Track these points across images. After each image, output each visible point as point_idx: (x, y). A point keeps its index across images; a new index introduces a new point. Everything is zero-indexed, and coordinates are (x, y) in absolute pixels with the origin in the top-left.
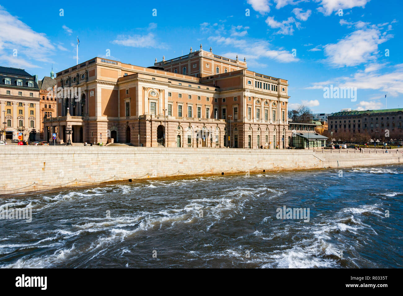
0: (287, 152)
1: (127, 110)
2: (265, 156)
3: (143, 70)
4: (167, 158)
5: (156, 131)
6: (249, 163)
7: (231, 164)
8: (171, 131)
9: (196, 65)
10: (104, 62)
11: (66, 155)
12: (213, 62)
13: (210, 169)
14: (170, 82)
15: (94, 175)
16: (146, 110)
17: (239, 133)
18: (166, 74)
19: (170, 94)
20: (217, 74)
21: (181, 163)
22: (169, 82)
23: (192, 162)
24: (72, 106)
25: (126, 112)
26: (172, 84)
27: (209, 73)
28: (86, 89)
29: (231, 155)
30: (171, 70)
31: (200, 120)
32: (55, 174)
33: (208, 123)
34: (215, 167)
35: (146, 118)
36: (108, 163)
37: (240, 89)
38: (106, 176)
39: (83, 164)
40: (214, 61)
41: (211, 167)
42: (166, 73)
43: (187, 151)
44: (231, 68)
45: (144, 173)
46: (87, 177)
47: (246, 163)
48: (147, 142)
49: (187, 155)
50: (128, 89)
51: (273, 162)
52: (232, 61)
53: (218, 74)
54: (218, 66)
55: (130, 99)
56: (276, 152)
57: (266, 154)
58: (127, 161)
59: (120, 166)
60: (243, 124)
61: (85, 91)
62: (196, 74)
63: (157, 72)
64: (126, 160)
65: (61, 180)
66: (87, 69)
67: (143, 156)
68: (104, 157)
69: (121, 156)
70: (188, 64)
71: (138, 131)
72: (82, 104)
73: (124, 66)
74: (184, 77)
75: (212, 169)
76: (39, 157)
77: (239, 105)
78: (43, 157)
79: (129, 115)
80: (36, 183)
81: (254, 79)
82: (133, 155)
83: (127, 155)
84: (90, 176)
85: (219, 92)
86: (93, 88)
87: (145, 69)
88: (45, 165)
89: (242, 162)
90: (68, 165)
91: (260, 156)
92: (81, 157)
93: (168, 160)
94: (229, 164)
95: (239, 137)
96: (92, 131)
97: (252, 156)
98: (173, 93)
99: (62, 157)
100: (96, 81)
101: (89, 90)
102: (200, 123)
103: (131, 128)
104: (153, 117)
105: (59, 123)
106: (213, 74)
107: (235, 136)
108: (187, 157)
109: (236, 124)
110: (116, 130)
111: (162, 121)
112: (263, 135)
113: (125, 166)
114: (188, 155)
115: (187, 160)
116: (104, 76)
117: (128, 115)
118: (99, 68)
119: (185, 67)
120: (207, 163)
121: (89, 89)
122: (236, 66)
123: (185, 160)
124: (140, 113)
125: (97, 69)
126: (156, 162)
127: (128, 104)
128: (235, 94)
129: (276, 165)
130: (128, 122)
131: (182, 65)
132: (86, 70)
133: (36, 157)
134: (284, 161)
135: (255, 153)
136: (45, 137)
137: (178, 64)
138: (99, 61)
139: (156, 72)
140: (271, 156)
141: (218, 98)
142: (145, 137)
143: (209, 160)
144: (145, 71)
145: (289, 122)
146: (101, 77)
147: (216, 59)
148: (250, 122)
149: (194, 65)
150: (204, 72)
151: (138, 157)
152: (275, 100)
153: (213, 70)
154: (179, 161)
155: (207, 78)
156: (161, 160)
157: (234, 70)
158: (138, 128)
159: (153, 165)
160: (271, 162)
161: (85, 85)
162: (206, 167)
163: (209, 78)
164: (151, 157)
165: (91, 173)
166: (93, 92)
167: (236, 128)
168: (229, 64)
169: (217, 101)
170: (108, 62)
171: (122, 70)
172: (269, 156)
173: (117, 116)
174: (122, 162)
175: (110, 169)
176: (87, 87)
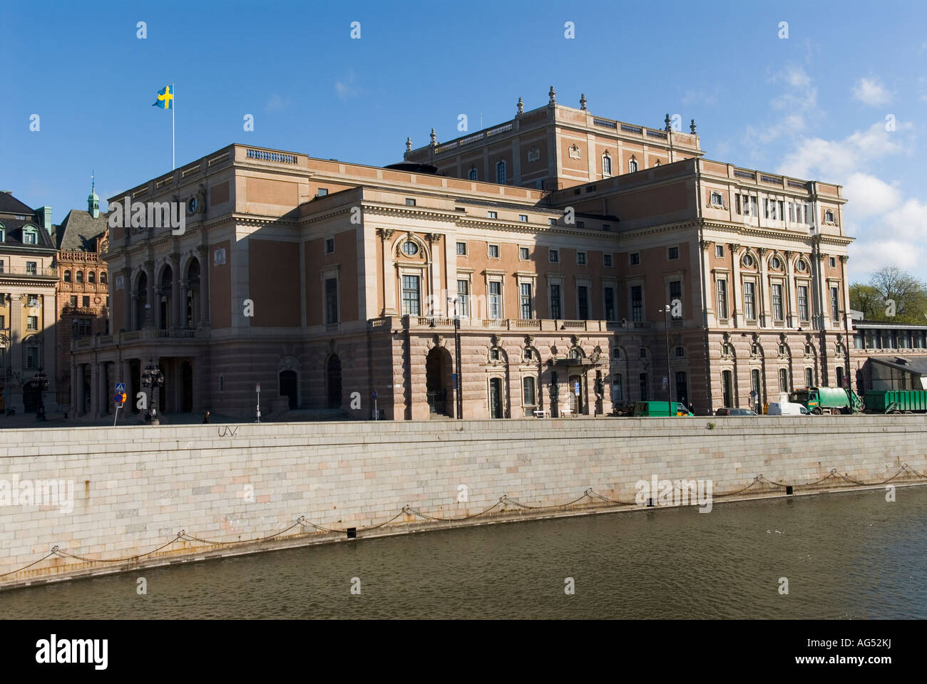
0: (864, 425)
1: (328, 303)
2: (788, 439)
3: (375, 175)
4: (466, 455)
5: (424, 366)
6: (737, 465)
7: (674, 469)
8: (470, 366)
9: (538, 151)
10: (257, 157)
11: (152, 456)
12: (592, 141)
13: (606, 488)
14: (463, 210)
15: (239, 515)
16: (391, 303)
17: (689, 365)
18: (445, 184)
19: (462, 247)
20: (606, 175)
21: (510, 470)
22: (458, 210)
23: (547, 467)
24: (157, 297)
25: (324, 311)
26: (467, 216)
27: (578, 175)
28: (200, 243)
29: (676, 440)
30: (459, 170)
31: (563, 328)
32: (117, 517)
33: (588, 336)
34: (623, 480)
35: (391, 325)
36: (281, 476)
37: (686, 220)
38: (276, 519)
39: (203, 483)
40: (593, 137)
41: (612, 481)
42: (444, 181)
43: (530, 430)
44: (650, 157)
45: (393, 507)
46: (217, 526)
47: (725, 466)
48: (395, 405)
49: (528, 443)
50: (333, 237)
51: (817, 460)
52: (650, 134)
53: (612, 178)
54: (606, 152)
55: (339, 267)
56: (828, 426)
57: (792, 431)
58: (339, 467)
59: (316, 486)
60: (702, 334)
61: (199, 248)
62: (538, 180)
63: (418, 181)
64: (335, 465)
65: (137, 535)
66: (204, 182)
67: (391, 452)
68: (270, 456)
69: (321, 452)
70: (512, 150)
71: (367, 368)
72: (188, 290)
73: (316, 167)
74: (501, 193)
75: (613, 488)
76: (72, 464)
77: (685, 271)
78: (83, 463)
79: (335, 320)
80: (60, 548)
81: (732, 187)
82: (360, 448)
83: (341, 450)
84: (226, 519)
85: (616, 234)
86: (224, 239)
87: (380, 172)
88: (87, 490)
89: (713, 461)
90: (158, 488)
91: (770, 439)
92: (199, 461)
93: (470, 461)
94: (669, 470)
95: (692, 378)
96: (221, 374)
97: (745, 440)
98: (473, 243)
99: (140, 463)
100: (234, 216)
101: (211, 246)
102: (562, 336)
103: (344, 361)
104: (413, 322)
105: (118, 354)
106: (593, 178)
107: (678, 374)
108: (529, 450)
109: (679, 335)
110: (294, 369)
111: (441, 334)
112: (771, 370)
113: (333, 485)
114: (534, 443)
115: (530, 460)
116: (255, 202)
117: (333, 319)
118: (241, 178)
119: (503, 161)
120: (597, 469)
121: (211, 242)
122: (668, 149)
123: (524, 460)
124: (372, 312)
125: (237, 179)
126: (434, 469)
127: (331, 284)
128: (672, 238)
129: (829, 470)
130: (332, 341)
131: (492, 153)
132: (201, 185)
133: (61, 465)
134: (855, 456)
135: (753, 431)
136: (76, 399)
137: (481, 152)
138: (241, 155)
139: (414, 180)
140: (811, 437)
141: (614, 254)
142: (390, 387)
143: (603, 457)
144: (380, 177)
145: (854, 321)
146: (248, 204)
147: (600, 129)
148: (724, 328)
149: (529, 153)
150: (564, 172)
151: (375, 455)
152: (803, 251)
153: (592, 164)
154: (503, 465)
155: (577, 190)
156: (448, 462)
157: (658, 161)
158: (366, 359)
159: (423, 478)
160: (813, 460)
161: (198, 231)
162: (592, 482)
163: (583, 191)
164: (416, 452)
165: (230, 510)
166: (224, 251)
167: (679, 348)
168: (643, 144)
169: (613, 263)
170: (267, 158)
171: (311, 180)
172: (801, 438)
173: (298, 324)
174: (325, 472)
175: (288, 496)
176: (205, 237)
